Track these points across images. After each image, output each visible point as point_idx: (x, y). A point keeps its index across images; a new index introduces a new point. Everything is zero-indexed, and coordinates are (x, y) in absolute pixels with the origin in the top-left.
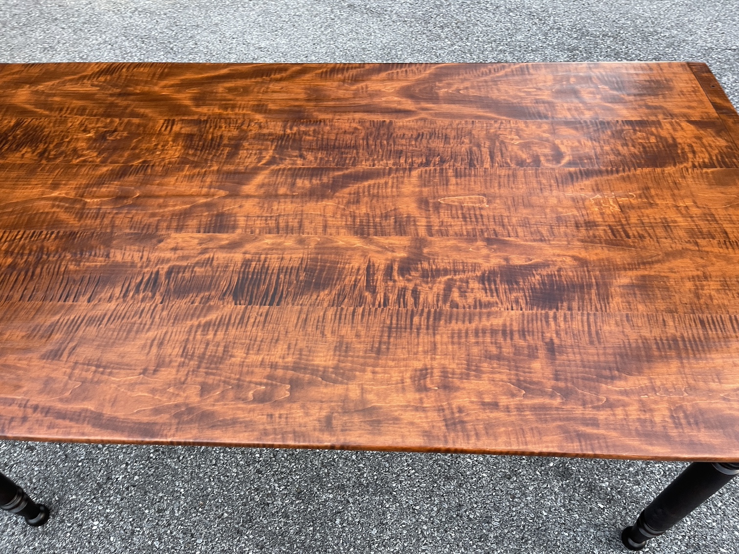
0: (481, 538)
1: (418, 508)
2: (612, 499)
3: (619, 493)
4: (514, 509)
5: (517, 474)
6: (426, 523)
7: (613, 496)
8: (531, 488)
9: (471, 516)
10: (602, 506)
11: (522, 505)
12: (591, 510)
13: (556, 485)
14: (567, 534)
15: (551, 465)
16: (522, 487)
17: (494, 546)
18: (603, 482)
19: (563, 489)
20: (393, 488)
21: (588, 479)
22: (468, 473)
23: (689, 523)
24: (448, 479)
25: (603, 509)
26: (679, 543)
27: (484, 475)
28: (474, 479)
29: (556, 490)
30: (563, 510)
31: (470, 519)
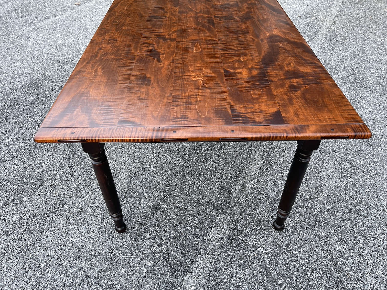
0: (131, 176)
1: (145, 158)
2: (142, 226)
3: (145, 229)
4: (141, 188)
5: (156, 190)
6: (139, 160)
7: (143, 226)
8: (150, 195)
9: (140, 174)
10: (139, 221)
11: (143, 191)
12: (138, 216)
13: (151, 204)
14: (128, 205)
15: (161, 204)
16: (151, 192)
17: (127, 180)
18: (151, 223)
19: (148, 207)
20: (154, 151)
21: (153, 218)
22: (158, 174)
23: (126, 258)
24: (156, 167)
25: (138, 221)
26: (117, 251)
27: (157, 179)
28: (155, 176)
29: (148, 204)
30: (139, 205)
31: (139, 174)
